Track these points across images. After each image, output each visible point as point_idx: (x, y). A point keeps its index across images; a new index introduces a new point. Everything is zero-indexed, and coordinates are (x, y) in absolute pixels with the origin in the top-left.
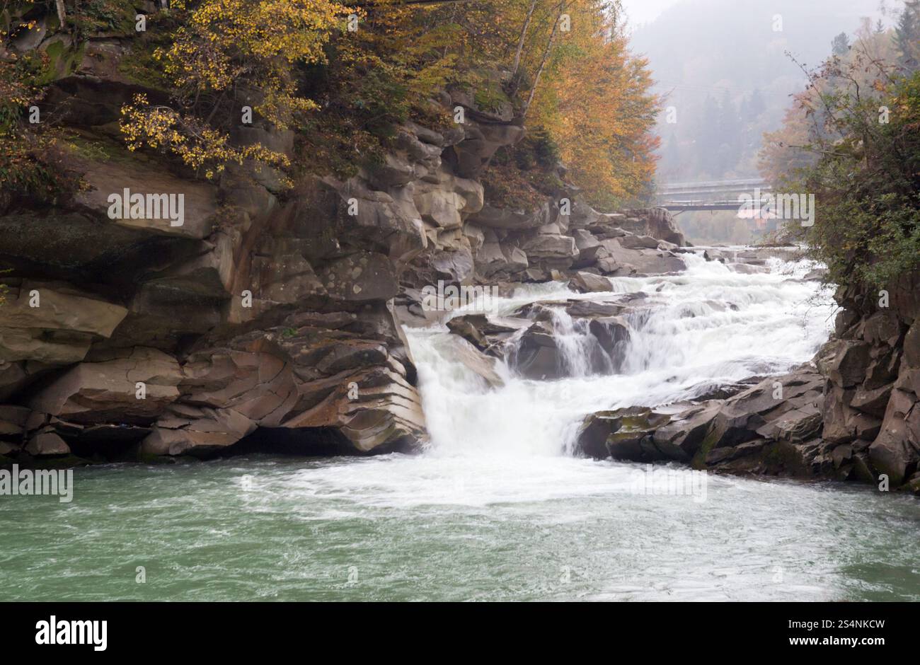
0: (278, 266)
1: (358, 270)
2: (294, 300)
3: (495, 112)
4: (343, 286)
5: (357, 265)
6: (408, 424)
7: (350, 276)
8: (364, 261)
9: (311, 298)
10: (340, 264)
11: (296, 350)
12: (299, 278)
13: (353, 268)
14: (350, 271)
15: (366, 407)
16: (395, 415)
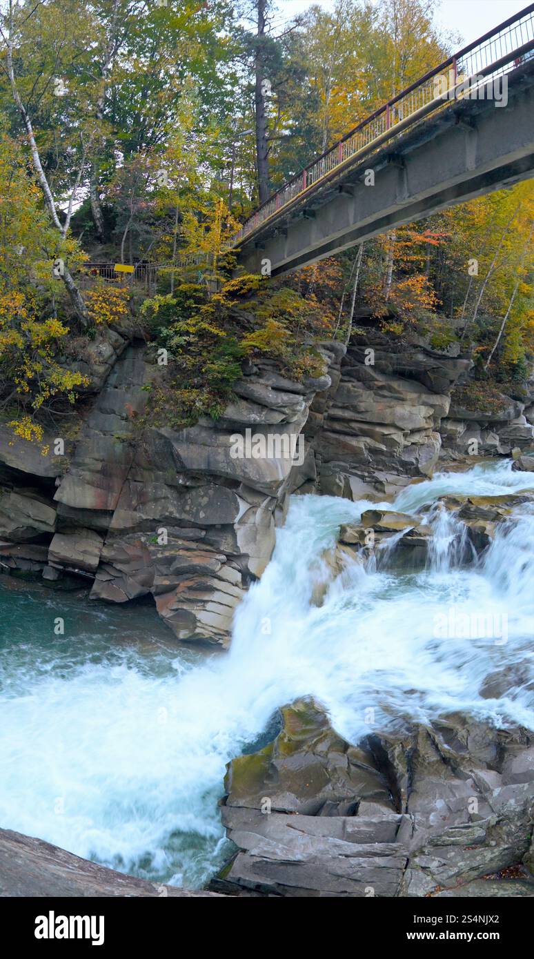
0: (150, 490)
1: (206, 499)
2: (157, 517)
3: (444, 350)
4: (194, 511)
5: (206, 495)
6: (211, 629)
7: (200, 503)
8: (211, 492)
9: (166, 518)
10: (194, 493)
11: (155, 554)
12: (163, 500)
13: (203, 497)
14: (200, 500)
15: (185, 608)
16: (199, 621)
